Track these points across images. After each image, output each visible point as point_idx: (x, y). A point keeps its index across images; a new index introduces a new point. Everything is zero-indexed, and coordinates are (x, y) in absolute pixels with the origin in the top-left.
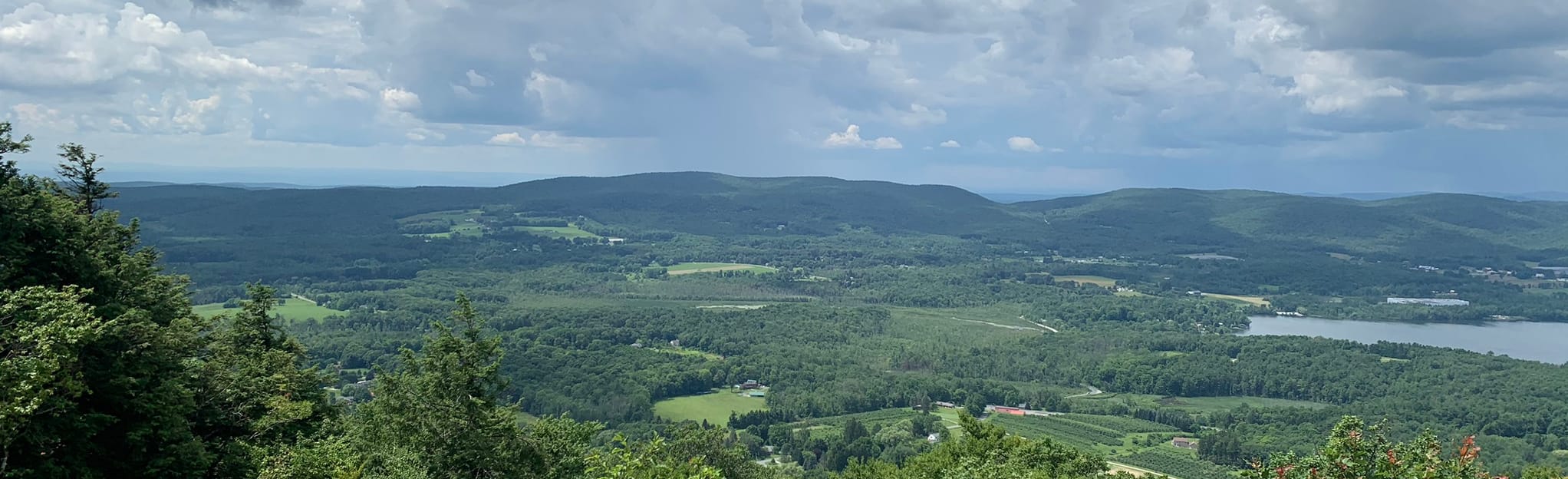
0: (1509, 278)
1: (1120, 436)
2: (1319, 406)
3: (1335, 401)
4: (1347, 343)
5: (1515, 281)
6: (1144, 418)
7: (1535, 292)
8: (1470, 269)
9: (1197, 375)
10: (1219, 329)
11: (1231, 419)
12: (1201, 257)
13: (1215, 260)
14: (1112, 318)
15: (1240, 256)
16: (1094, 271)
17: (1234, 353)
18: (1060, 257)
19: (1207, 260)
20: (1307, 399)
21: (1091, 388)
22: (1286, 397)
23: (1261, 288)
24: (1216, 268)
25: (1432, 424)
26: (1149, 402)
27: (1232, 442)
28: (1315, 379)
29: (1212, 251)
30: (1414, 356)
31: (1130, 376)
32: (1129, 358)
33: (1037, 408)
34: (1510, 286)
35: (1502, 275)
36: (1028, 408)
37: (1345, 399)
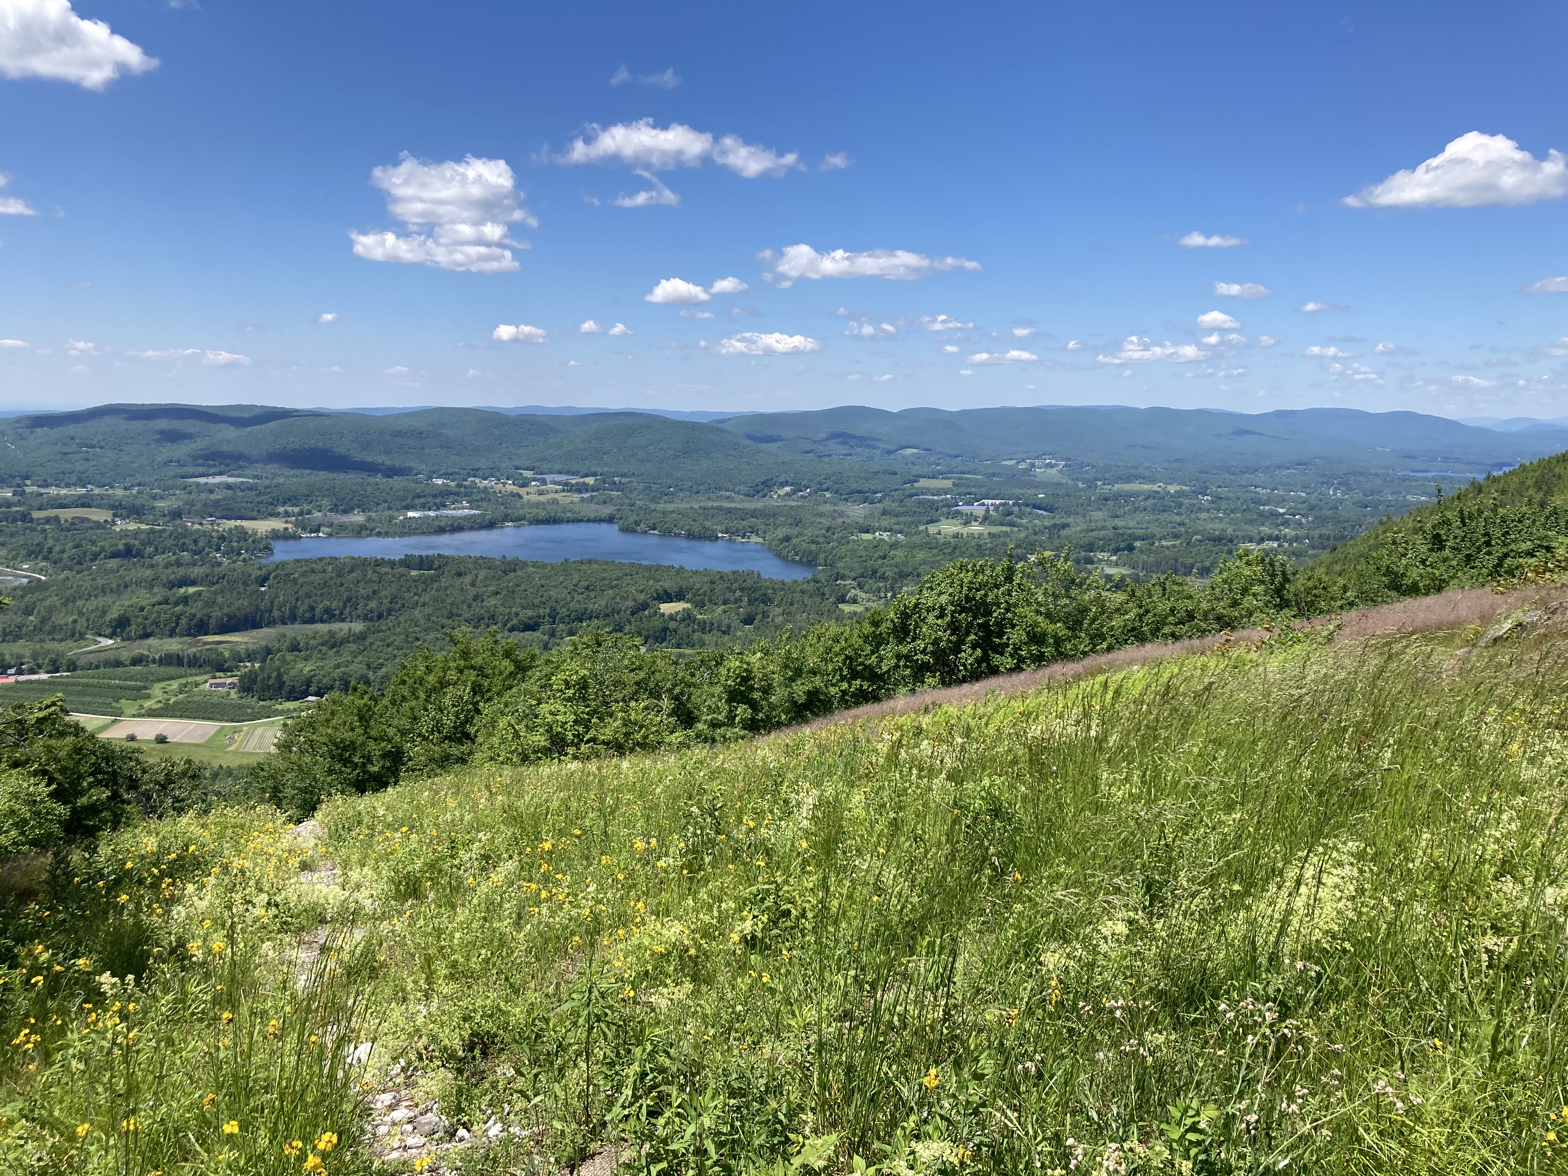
0: (510, 487)
1: (146, 688)
2: (358, 627)
3: (371, 620)
4: (377, 560)
5: (515, 489)
6: (170, 664)
7: (534, 498)
8: (477, 480)
9: (226, 610)
10: (241, 558)
11: (268, 651)
12: (211, 480)
13: (227, 484)
14: (115, 555)
15: (255, 477)
16: (84, 502)
17: (263, 580)
18: (35, 488)
19: (220, 484)
20: (343, 620)
21: (99, 639)
22: (322, 621)
23: (281, 509)
24: (230, 492)
25: (463, 627)
26: (173, 645)
27: (274, 675)
28: (349, 600)
29: (221, 474)
30: (440, 567)
31: (146, 619)
32: (143, 598)
33: (32, 671)
34: (512, 494)
35: (504, 484)
36: (20, 672)
37: (380, 616)
